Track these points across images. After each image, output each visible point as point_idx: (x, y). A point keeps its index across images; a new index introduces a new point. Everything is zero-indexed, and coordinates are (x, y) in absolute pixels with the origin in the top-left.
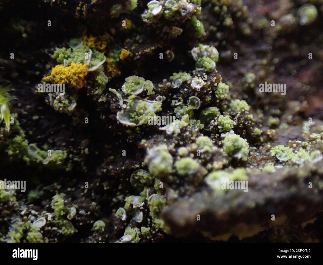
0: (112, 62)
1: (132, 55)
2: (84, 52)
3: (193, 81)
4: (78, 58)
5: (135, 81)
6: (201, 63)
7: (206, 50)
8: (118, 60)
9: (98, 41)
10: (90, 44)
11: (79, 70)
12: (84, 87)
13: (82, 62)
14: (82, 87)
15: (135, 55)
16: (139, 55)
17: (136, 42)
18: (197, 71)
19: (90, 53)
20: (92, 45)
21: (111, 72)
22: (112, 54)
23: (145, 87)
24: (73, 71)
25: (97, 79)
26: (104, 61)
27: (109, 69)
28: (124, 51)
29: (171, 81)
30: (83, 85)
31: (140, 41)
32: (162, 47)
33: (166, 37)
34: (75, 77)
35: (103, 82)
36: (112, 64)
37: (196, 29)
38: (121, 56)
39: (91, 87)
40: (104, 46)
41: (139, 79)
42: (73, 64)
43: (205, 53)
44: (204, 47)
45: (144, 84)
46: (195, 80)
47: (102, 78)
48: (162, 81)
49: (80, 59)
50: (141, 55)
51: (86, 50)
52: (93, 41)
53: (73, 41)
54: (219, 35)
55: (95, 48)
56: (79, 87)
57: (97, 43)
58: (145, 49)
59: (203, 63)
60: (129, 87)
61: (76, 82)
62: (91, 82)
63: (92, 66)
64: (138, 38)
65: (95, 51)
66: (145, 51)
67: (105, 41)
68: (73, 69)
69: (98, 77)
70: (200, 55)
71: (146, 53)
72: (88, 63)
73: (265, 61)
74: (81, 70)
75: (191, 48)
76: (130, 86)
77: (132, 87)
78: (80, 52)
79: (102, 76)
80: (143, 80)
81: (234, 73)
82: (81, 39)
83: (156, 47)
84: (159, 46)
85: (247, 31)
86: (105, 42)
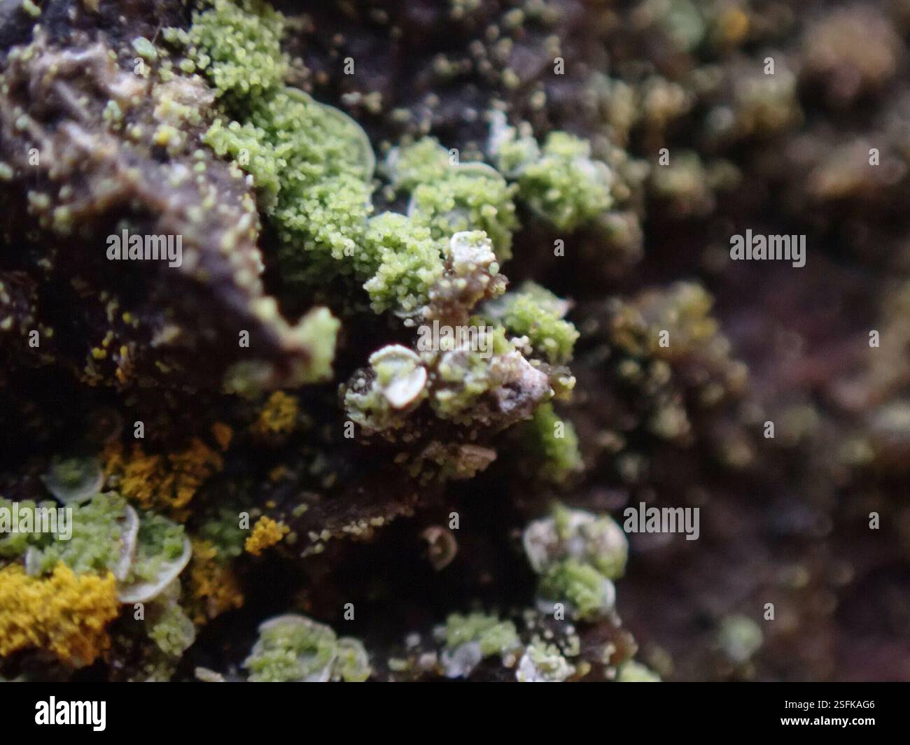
0: (214, 560)
1: (292, 537)
2: (107, 523)
3: (525, 660)
4: (82, 549)
5: (297, 642)
6: (560, 583)
7: (582, 532)
8: (236, 551)
9: (162, 472)
10: (130, 485)
11: (87, 600)
12: (99, 661)
13: (99, 566)
14: (90, 660)
15: (303, 541)
16: (320, 541)
17: (311, 482)
18: (543, 617)
19: (130, 529)
20: (139, 489)
21: (205, 598)
22: (214, 528)
23: (337, 670)
24: (61, 601)
25: (151, 635)
26: (183, 562)
27: (199, 585)
28: (265, 526)
29: (437, 646)
30: (97, 653)
31: (329, 481)
32: (411, 513)
33: (429, 476)
34: (71, 627)
35: (174, 646)
36: (212, 565)
37: (549, 452)
38: (252, 544)
39: (127, 664)
40: (184, 496)
41: (312, 630)
42: (62, 572)
43: (577, 546)
44: (575, 519)
45: (334, 657)
46: (534, 654)
47: (174, 629)
48: (402, 643)
49: (94, 551)
50: (329, 544)
51: (117, 514)
52: (146, 476)
53: (68, 470)
54: (631, 467)
55: (150, 500)
56: (78, 663)
57: (158, 482)
58: (348, 524)
59: (566, 585)
60: (273, 665)
61: (69, 644)
62: (129, 643)
63: (137, 580)
64: (318, 466)
65: (149, 514)
66: (346, 529)
67: (189, 474)
68: (61, 594)
69: (156, 628)
70: (558, 553)
71: (349, 535)
72: (123, 569)
73: (800, 576)
74: (93, 602)
75: (523, 521)
76: (278, 661)
77: (288, 664)
78: (93, 519)
79: (173, 621)
80: (328, 639)
81: (677, 614)
82: (96, 462)
83: (391, 517)
84: (402, 510)
85: (739, 454)
86: (191, 481)
